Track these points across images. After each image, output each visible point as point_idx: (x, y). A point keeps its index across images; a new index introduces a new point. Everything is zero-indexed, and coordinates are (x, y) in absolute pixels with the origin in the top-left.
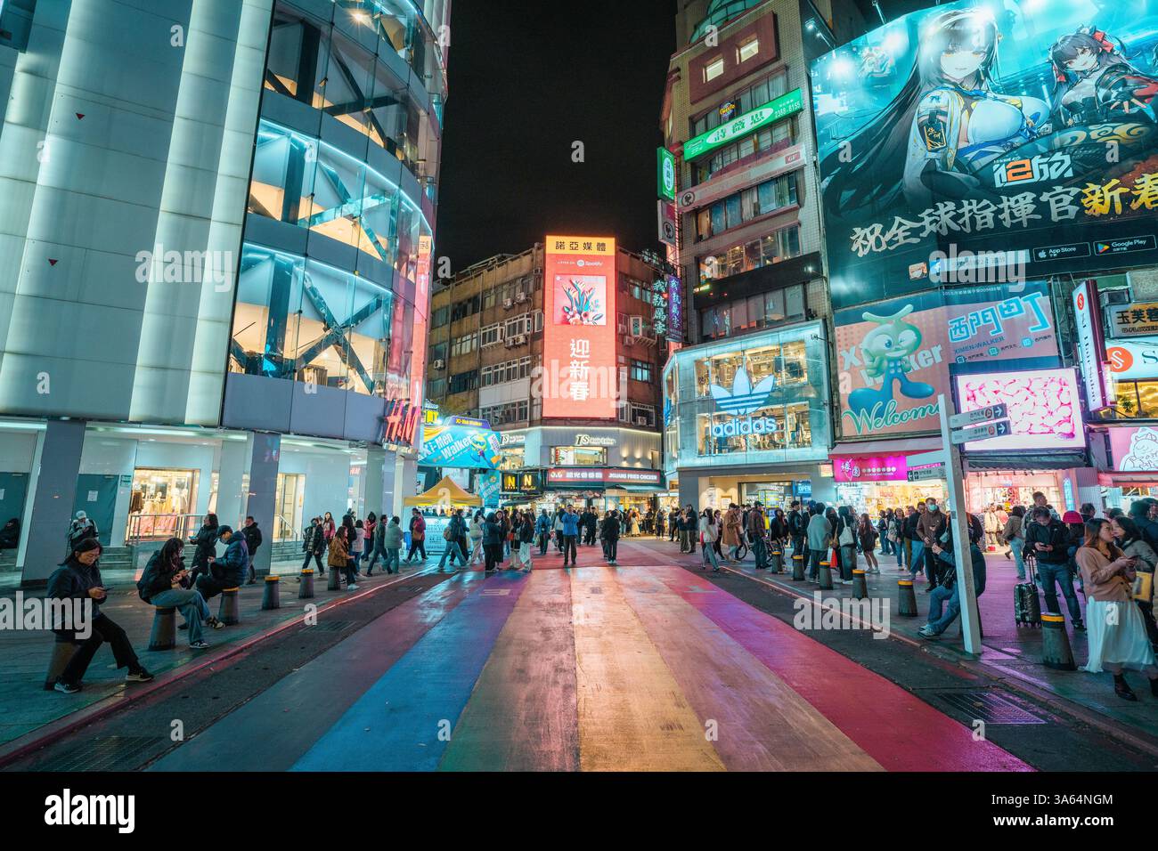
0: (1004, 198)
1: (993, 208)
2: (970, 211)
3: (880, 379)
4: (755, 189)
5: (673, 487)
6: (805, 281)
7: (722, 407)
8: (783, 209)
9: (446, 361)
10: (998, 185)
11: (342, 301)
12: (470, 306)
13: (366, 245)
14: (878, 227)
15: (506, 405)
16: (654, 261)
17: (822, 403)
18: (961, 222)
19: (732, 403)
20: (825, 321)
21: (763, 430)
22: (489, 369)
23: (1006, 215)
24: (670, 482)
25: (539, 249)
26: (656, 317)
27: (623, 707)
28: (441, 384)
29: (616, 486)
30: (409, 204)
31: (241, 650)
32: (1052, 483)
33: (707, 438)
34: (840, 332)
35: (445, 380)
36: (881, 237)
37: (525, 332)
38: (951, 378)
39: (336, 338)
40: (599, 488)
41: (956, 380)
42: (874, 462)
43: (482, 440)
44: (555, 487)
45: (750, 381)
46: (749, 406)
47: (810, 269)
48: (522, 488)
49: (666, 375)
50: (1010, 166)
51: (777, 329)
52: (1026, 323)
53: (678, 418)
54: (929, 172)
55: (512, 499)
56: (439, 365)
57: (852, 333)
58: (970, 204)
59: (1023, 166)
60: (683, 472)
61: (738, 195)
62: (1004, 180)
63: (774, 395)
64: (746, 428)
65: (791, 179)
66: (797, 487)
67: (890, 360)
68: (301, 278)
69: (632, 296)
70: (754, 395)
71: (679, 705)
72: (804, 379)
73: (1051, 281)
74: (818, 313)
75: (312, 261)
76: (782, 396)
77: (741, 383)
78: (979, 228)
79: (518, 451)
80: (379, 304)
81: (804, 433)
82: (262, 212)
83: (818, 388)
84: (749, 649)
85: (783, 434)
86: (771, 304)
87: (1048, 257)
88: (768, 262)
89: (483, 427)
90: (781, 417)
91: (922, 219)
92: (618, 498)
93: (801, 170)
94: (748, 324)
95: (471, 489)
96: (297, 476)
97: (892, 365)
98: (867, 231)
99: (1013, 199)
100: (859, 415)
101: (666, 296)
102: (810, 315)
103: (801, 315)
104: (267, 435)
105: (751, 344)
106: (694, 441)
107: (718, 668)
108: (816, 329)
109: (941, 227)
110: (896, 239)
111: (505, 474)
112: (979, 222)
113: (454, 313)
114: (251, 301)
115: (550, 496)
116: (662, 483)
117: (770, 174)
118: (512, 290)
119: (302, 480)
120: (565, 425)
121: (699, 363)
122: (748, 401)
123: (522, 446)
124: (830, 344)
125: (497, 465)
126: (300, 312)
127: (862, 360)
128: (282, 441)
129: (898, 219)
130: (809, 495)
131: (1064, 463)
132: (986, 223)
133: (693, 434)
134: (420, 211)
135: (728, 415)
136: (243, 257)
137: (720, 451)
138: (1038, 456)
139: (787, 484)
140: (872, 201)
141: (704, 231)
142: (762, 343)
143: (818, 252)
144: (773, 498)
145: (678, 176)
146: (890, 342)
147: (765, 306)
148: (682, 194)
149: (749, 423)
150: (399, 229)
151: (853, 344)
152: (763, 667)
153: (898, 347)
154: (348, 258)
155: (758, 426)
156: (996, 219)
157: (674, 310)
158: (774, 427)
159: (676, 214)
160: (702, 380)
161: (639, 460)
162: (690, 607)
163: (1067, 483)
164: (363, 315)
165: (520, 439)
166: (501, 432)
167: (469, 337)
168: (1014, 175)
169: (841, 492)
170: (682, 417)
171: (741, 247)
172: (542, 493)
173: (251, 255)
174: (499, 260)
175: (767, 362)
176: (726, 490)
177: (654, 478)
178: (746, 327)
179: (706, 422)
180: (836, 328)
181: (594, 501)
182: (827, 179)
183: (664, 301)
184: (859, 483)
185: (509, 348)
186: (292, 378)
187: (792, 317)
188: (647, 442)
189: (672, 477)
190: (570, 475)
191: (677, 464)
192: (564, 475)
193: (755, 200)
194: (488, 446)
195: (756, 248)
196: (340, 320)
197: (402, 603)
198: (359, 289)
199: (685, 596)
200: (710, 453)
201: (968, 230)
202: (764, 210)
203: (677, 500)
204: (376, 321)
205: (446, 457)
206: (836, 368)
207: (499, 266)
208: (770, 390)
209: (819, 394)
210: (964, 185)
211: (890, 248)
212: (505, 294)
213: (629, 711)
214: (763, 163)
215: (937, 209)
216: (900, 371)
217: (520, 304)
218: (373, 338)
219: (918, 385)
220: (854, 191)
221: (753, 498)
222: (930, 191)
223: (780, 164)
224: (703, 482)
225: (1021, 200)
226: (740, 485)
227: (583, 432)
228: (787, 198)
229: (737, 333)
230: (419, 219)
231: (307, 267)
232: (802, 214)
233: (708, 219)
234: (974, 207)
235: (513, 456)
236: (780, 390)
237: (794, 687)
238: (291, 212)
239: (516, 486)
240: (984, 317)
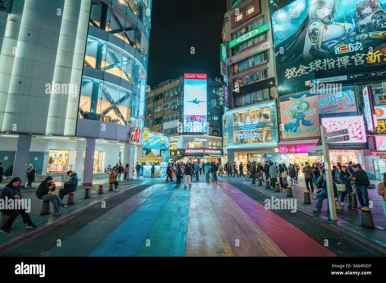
0: (338, 58)
1: (334, 61)
2: (326, 63)
3: (295, 120)
4: (253, 56)
5: (226, 155)
6: (270, 87)
7: (242, 129)
8: (262, 63)
9: (152, 114)
10: (336, 53)
11: (116, 94)
12: (160, 97)
13: (124, 76)
14: (294, 69)
15: (172, 128)
16: (219, 81)
17: (275, 128)
18: (323, 66)
19: (245, 128)
20: (276, 100)
21: (255, 137)
22: (166, 117)
23: (339, 64)
24: (225, 153)
25: (182, 78)
26: (220, 99)
27: (203, 243)
28: (151, 122)
29: (207, 155)
30: (138, 62)
31: (72, 215)
32: (354, 154)
33: (237, 139)
35: (152, 120)
36: (295, 72)
37: (178, 104)
38: (319, 119)
39: (114, 107)
40: (202, 155)
41: (321, 120)
42: (293, 147)
43: (163, 140)
44: (188, 155)
45: (251, 120)
46: (251, 129)
47: (271, 83)
48: (177, 155)
49: (223, 118)
50: (340, 47)
51: (260, 103)
52: (346, 100)
53: (227, 133)
54: (312, 49)
55: (174, 159)
56: (150, 116)
57: (285, 104)
58: (326, 60)
59: (345, 47)
60: (229, 150)
61: (248, 59)
62: (338, 51)
63: (259, 125)
64: (250, 136)
65: (265, 53)
66: (267, 155)
67: (298, 113)
68: (102, 87)
69: (212, 92)
70: (252, 125)
71: (224, 242)
72: (269, 120)
73: (355, 86)
74: (274, 98)
75: (105, 82)
76: (262, 125)
77: (248, 121)
78: (329, 68)
79: (175, 143)
80: (128, 96)
81: (269, 137)
82: (89, 66)
83: (274, 123)
84: (251, 216)
85: (262, 138)
86: (258, 95)
87: (354, 78)
88: (257, 81)
89: (164, 136)
90: (262, 132)
91: (310, 66)
92: (208, 159)
93: (268, 50)
94: (251, 101)
95: (160, 156)
96: (103, 152)
97: (299, 115)
98: (291, 70)
99: (341, 58)
100: (288, 131)
101: (223, 92)
102: (271, 98)
103: (268, 98)
104: (91, 139)
105: (251, 108)
106: (233, 140)
107: (239, 225)
108: (273, 103)
109: (316, 68)
110: (300, 72)
111: (171, 151)
112: (329, 66)
113: (155, 98)
114: (86, 95)
115: (186, 158)
116: (222, 154)
117: (258, 52)
118: (173, 91)
119: (104, 153)
120: (191, 135)
121: (234, 114)
122: (250, 127)
123: (177, 142)
124: (278, 108)
125: (168, 148)
126: (102, 98)
127: (289, 113)
128: (96, 141)
129: (301, 66)
130: (271, 158)
131: (359, 148)
132: (332, 67)
133: (232, 138)
134: (142, 65)
135: (244, 131)
136: (83, 80)
137: (241, 143)
138: (350, 145)
139: (263, 154)
140: (292, 60)
141: (236, 71)
142: (255, 108)
143: (274, 77)
144: (259, 159)
145: (227, 53)
146: (298, 107)
147: (256, 96)
148: (228, 59)
149: (251, 134)
150: (135, 70)
151: (286, 108)
152: (256, 225)
153: (301, 109)
154: (118, 81)
155: (254, 135)
156: (335, 65)
157: (226, 97)
158: (259, 135)
159: (227, 66)
160: (235, 120)
161: (215, 146)
162: (230, 198)
163: (360, 154)
164: (122, 100)
165: (176, 139)
166: (170, 137)
167: (160, 106)
168: (342, 50)
169: (281, 157)
170: (229, 132)
171: (248, 76)
172: (183, 157)
173: (85, 80)
174: (169, 81)
175: (257, 114)
176: (243, 156)
177: (219, 152)
178: (250, 102)
179: (236, 134)
180: (280, 103)
181: (200, 159)
182: (277, 53)
183: (223, 94)
184: (288, 154)
185: (172, 110)
186: (99, 120)
187: (265, 99)
188: (217, 140)
189: (225, 152)
190: (192, 151)
191: (227, 148)
192: (190, 151)
193: (253, 60)
194: (165, 142)
195: (253, 76)
196: (115, 101)
197: (132, 196)
198: (121, 91)
199: (229, 195)
200: (238, 144)
201: (325, 69)
202: (256, 64)
203: (227, 159)
204: (127, 101)
205: (151, 146)
206: (280, 116)
207: (169, 83)
208: (258, 123)
209: (274, 124)
210: (324, 54)
211: (299, 76)
212: (171, 92)
214: (255, 48)
215: (315, 62)
216: (302, 117)
217: (176, 96)
218: (126, 107)
219: (308, 122)
220: (286, 57)
221: (252, 159)
222: (312, 56)
223: (261, 48)
224: (236, 154)
225: (344, 58)
226: (248, 154)
227: (197, 137)
228: (264, 59)
229: (247, 104)
230: (141, 68)
231: (104, 83)
232: (269, 65)
233: (237, 67)
234: (328, 61)
235: (174, 145)
236: (261, 123)
238: (99, 66)
239: (175, 154)
240: (331, 98)
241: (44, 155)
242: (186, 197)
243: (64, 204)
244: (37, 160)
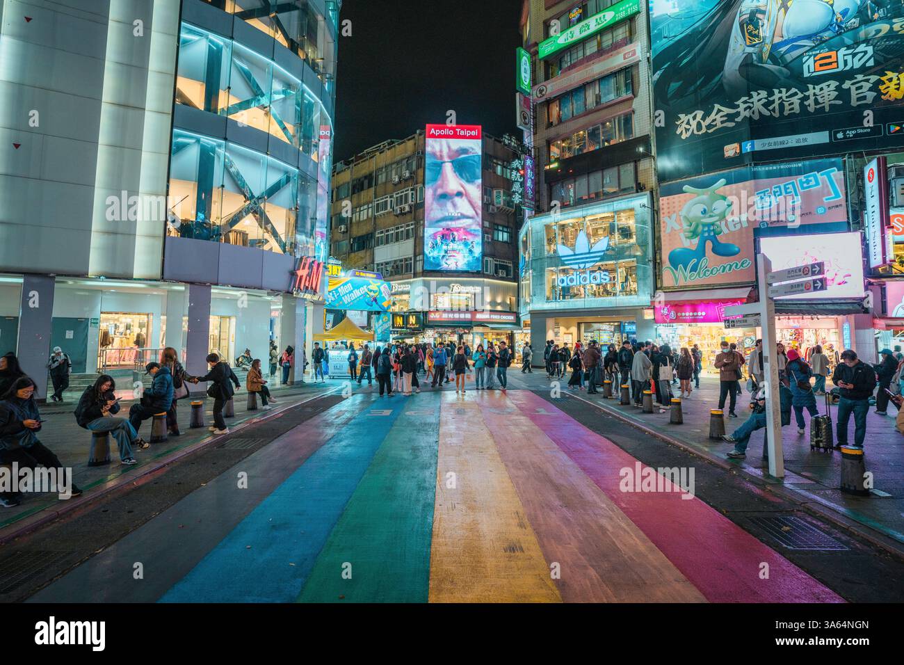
0: (811, 86)
1: (800, 95)
2: (780, 98)
3: (696, 241)
4: (597, 82)
5: (526, 325)
6: (637, 159)
7: (566, 262)
8: (620, 99)
9: (348, 226)
10: (806, 74)
11: (258, 177)
12: (366, 182)
13: (276, 131)
14: (700, 114)
15: (395, 261)
16: (513, 144)
17: (647, 260)
18: (771, 108)
19: (574, 259)
20: (652, 192)
21: (598, 281)
22: (382, 232)
23: (811, 101)
24: (524, 321)
25: (420, 135)
26: (514, 189)
27: (473, 528)
28: (345, 245)
29: (481, 324)
30: (311, 96)
31: (164, 466)
32: (833, 325)
33: (554, 287)
34: (664, 201)
35: (347, 241)
36: (702, 122)
37: (410, 202)
38: (755, 240)
39: (255, 207)
40: (468, 325)
41: (759, 241)
42: (688, 308)
43: (376, 289)
44: (434, 325)
45: (589, 242)
46: (588, 262)
47: (641, 149)
48: (408, 326)
49: (522, 236)
50: (817, 58)
51: (612, 199)
52: (821, 194)
53: (531, 271)
54: (747, 64)
55: (401, 334)
56: (343, 230)
57: (674, 203)
58: (780, 92)
59: (830, 57)
60: (533, 314)
61: (583, 87)
62: (812, 70)
63: (608, 253)
64: (585, 279)
65: (628, 73)
66: (624, 326)
67: (704, 225)
68: (222, 158)
69: (495, 172)
70: (592, 253)
71: (521, 525)
72: (633, 240)
73: (846, 158)
74: (646, 186)
75: (230, 144)
76: (616, 253)
77: (582, 243)
78: (786, 113)
79: (405, 297)
80: (288, 180)
81: (632, 283)
82: (187, 103)
83: (643, 248)
84: (584, 469)
85: (614, 284)
86: (608, 179)
87: (845, 137)
88: (606, 144)
89: (377, 278)
90: (613, 271)
91: (738, 106)
92: (483, 334)
93: (636, 65)
94: (589, 195)
95: (369, 326)
96: (229, 317)
97: (706, 229)
98: (690, 117)
99: (818, 87)
100: (677, 270)
101: (522, 172)
102: (640, 188)
103: (632, 187)
104: (200, 287)
105: (590, 212)
106: (543, 290)
107: (557, 488)
108: (644, 199)
109: (753, 113)
110: (714, 123)
111: (394, 315)
112: (787, 107)
113: (354, 187)
114: (183, 178)
115: (430, 332)
116: (517, 323)
117: (610, 69)
118: (399, 169)
119: (233, 320)
120: (442, 276)
121: (548, 227)
122: (587, 258)
123: (408, 293)
124: (655, 212)
125: (388, 307)
126: (223, 186)
127: (681, 225)
128: (212, 291)
129: (717, 106)
130: (634, 333)
131: (846, 310)
132: (792, 109)
133: (542, 284)
134: (321, 102)
135: (571, 269)
136: (174, 141)
137: (564, 298)
138: (823, 304)
139: (616, 324)
140: (695, 91)
141: (554, 119)
142: (599, 211)
143: (648, 135)
144: (606, 336)
145: (534, 71)
146: (705, 210)
147: (603, 181)
148: (536, 87)
149: (587, 275)
150: (303, 115)
151: (674, 212)
152: (595, 487)
153: (712, 214)
154: (261, 141)
155: (595, 278)
156: (801, 105)
157: (529, 184)
158: (608, 279)
159: (532, 104)
160: (550, 241)
161: (499, 304)
162: (536, 428)
163: (846, 326)
164: (273, 191)
165: (407, 288)
166: (391, 282)
167: (366, 207)
168: (821, 65)
169: (659, 331)
170: (534, 270)
171: (585, 132)
172: (424, 329)
173: (180, 140)
174: (389, 144)
175: (603, 226)
176: (568, 328)
177: (511, 318)
178: (587, 197)
179: (553, 275)
180: (661, 198)
181: (464, 336)
182: (658, 72)
183: (521, 176)
184: (674, 324)
185: (397, 216)
186: (219, 240)
187: (625, 190)
188: (506, 290)
189: (526, 318)
190: (445, 316)
191: (530, 307)
192: (441, 316)
193: (597, 92)
194: (380, 293)
195: (596, 132)
196: (256, 194)
197: (303, 421)
198: (271, 167)
199: (533, 418)
200: (556, 299)
201: (777, 115)
202: (604, 100)
203: (529, 336)
204: (286, 194)
205: (346, 303)
206: (660, 231)
207: (388, 149)
208: (605, 249)
209: (645, 253)
210: (776, 76)
211: (710, 131)
212: (394, 172)
213: (478, 531)
214: (604, 60)
215: (751, 97)
216: (712, 234)
217: (406, 180)
218: (284, 207)
219: (726, 246)
220: (681, 82)
221: (589, 334)
222: (745, 81)
223: (618, 60)
224: (550, 322)
225: (825, 88)
226: (579, 325)
227: (456, 282)
228: (623, 89)
229: (580, 202)
230: (319, 108)
231: (226, 148)
232: (636, 104)
233: (558, 109)
234: (784, 95)
235: (401, 300)
236: (613, 249)
237: (622, 509)
238: (213, 102)
239: (403, 324)
240: (786, 189)
241: (87, 325)
242: (430, 424)
243: (142, 440)
244: (72, 337)
